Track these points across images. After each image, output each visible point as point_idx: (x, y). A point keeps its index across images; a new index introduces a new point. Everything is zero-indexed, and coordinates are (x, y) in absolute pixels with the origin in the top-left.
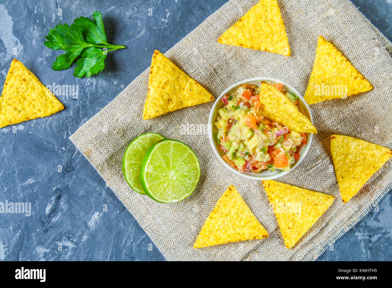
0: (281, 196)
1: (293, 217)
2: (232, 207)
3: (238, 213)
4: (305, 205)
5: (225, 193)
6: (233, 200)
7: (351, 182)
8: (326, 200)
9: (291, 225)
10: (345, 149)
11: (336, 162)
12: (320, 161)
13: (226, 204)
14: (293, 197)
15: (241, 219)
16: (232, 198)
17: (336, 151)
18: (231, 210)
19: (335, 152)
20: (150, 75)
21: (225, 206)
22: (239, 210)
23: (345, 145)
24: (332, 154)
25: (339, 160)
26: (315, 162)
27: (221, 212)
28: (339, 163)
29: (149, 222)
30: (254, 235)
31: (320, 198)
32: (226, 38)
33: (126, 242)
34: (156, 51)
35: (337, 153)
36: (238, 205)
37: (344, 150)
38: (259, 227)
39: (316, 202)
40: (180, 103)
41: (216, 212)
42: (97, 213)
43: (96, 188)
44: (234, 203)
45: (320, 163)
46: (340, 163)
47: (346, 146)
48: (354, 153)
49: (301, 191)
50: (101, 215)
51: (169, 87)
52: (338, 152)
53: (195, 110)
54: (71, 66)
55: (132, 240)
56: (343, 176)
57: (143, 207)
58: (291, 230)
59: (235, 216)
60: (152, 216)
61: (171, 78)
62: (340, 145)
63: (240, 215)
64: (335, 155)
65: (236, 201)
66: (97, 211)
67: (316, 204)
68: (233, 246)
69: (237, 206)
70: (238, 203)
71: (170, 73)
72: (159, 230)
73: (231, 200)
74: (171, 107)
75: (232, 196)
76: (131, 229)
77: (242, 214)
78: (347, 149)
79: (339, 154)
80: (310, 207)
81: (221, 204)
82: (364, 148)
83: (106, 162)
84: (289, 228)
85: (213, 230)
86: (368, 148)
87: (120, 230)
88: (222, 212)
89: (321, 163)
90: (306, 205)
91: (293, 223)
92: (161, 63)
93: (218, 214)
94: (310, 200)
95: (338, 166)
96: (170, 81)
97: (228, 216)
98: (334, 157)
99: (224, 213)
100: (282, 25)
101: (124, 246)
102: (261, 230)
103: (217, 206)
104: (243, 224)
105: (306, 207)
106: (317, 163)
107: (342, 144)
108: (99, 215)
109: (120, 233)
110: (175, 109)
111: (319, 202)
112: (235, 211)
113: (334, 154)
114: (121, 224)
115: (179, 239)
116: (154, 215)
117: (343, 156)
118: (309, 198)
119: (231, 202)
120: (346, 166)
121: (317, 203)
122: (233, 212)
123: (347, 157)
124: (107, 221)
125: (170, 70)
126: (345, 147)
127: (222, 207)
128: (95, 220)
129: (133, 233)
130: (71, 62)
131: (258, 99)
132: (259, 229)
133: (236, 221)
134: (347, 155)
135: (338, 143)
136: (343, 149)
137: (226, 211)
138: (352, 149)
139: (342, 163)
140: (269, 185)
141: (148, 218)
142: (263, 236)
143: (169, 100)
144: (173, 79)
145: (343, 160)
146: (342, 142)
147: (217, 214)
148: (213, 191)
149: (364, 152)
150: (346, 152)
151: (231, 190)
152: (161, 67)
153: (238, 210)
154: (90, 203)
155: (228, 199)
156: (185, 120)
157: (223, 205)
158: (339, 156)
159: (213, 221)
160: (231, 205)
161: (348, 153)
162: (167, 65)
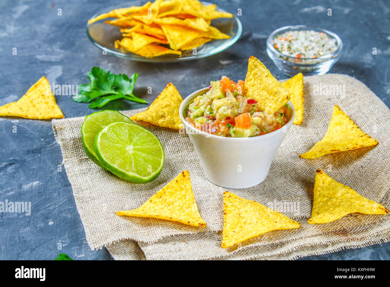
0: (239, 207)
2: (179, 199)
3: (182, 206)
4: (262, 218)
5: (176, 178)
6: (183, 192)
7: (325, 214)
9: (237, 230)
10: (331, 193)
11: (315, 202)
13: (173, 193)
14: (252, 209)
15: (184, 211)
17: (319, 191)
18: (176, 202)
19: (318, 193)
21: (171, 194)
22: (185, 205)
23: (331, 189)
24: (314, 194)
25: (320, 201)
27: (164, 199)
28: (319, 203)
30: (189, 221)
31: (284, 219)
33: (50, 206)
34: (171, 83)
35: (319, 194)
36: (186, 200)
37: (329, 194)
39: (276, 220)
40: (172, 122)
41: (159, 196)
42: (38, 182)
43: (51, 167)
44: (183, 196)
46: (321, 203)
47: (333, 189)
48: (339, 198)
50: (40, 184)
51: (167, 109)
52: (322, 193)
53: (185, 137)
54: (90, 102)
55: (56, 207)
56: (319, 212)
59: (178, 208)
61: (174, 104)
62: (326, 187)
64: (318, 195)
65: (185, 195)
66: (39, 181)
67: (276, 222)
70: (187, 198)
71: (175, 101)
73: (181, 191)
74: (161, 121)
75: (183, 186)
76: (63, 200)
77: (187, 209)
78: (333, 193)
79: (322, 195)
80: (268, 221)
81: (168, 190)
82: (353, 198)
83: (73, 140)
84: (234, 232)
86: (358, 199)
87: (51, 198)
88: (166, 200)
90: (264, 219)
91: (240, 229)
92: (170, 93)
93: (161, 200)
94: (270, 217)
95: (317, 205)
96: (171, 106)
97: (171, 206)
98: (315, 197)
101: (45, 208)
103: (163, 189)
105: (262, 221)
107: (328, 186)
108: (39, 183)
109: (49, 199)
110: (164, 125)
111: (280, 221)
112: (180, 204)
113: (316, 194)
114: (56, 195)
117: (326, 199)
118: (270, 215)
119: (180, 194)
120: (326, 207)
121: (278, 222)
122: (177, 204)
124: (42, 189)
125: (176, 99)
126: (331, 190)
127: (167, 194)
128: (32, 186)
129: (62, 203)
130: (90, 100)
134: (331, 198)
135: (323, 183)
136: (328, 192)
137: (170, 200)
138: (339, 195)
139: (323, 204)
140: (230, 196)
142: (200, 224)
143: (163, 116)
144: (175, 105)
145: (325, 202)
146: (329, 185)
147: (159, 199)
149: (353, 201)
150: (331, 196)
151: (184, 176)
152: (169, 95)
153: (183, 204)
154: (37, 175)
155: (178, 188)
156: (171, 142)
157: (170, 193)
158: (322, 197)
159: (152, 205)
160: (179, 196)
161: (332, 197)
162: (175, 96)
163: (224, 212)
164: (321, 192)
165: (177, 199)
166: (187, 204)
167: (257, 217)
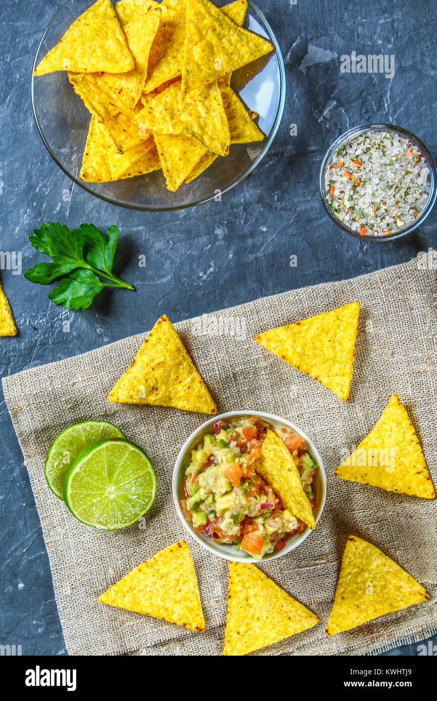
0: (247, 585)
1: (250, 621)
2: (174, 569)
3: (179, 580)
4: (273, 612)
5: (170, 547)
6: (180, 561)
7: (350, 610)
8: (306, 618)
9: (242, 629)
10: (364, 562)
11: (344, 573)
12: (323, 561)
13: (168, 562)
14: (262, 594)
15: (180, 590)
16: (178, 557)
17: (350, 558)
18: (170, 572)
19: (348, 560)
20: (144, 344)
21: (165, 563)
22: (182, 577)
23: (365, 556)
24: (343, 560)
25: (349, 573)
26: (315, 560)
27: (157, 569)
28: (347, 576)
29: (57, 538)
30: (185, 621)
31: (300, 612)
32: (269, 339)
33: (16, 550)
34: (165, 316)
35: (349, 562)
36: (184, 571)
37: (361, 563)
38: (197, 612)
39: (291, 615)
40: (167, 399)
41: (150, 566)
43: (11, 460)
44: (179, 565)
45: (321, 564)
46: (349, 577)
47: (367, 558)
48: (374, 572)
49: (277, 591)
51: (161, 370)
52: (352, 561)
53: (186, 416)
54: (51, 283)
55: (24, 551)
56: (344, 596)
57: (59, 514)
58: (239, 636)
59: (173, 583)
60: (64, 532)
61: (170, 360)
62: (359, 553)
63: (181, 585)
65: (182, 564)
67: (290, 618)
68: (152, 621)
69: (181, 571)
70: (185, 568)
71: (171, 352)
72: (65, 554)
73: (177, 559)
74: (152, 399)
75: (179, 555)
76: (30, 536)
77: (184, 584)
78: (367, 563)
79: (352, 564)
80: (280, 617)
81: (161, 559)
82: (390, 572)
83: (35, 432)
84: (238, 633)
85: (134, 588)
86: (395, 575)
87: (15, 530)
89: (323, 565)
90: (275, 612)
91: (247, 628)
92: (165, 334)
93: (152, 570)
94: (284, 609)
95: (344, 580)
96: (166, 364)
97: (164, 579)
98: (344, 565)
99: (160, 571)
100: (350, 356)
101: (11, 553)
102: (198, 618)
103: (154, 559)
104: (178, 599)
105: (273, 616)
106: (317, 562)
107: (361, 553)
109: (13, 533)
110: (157, 403)
111: (294, 616)
112: (176, 576)
113: (346, 561)
114: (21, 523)
115: (85, 579)
116: (68, 530)
117: (356, 570)
118: (283, 604)
119: (176, 562)
120: (355, 586)
121: (292, 617)
122: (172, 576)
123: (362, 573)
124: (4, 510)
125: (173, 349)
126: (364, 559)
127: (159, 563)
129: (31, 543)
131: (260, 447)
132: (198, 615)
133: (172, 590)
134: (363, 570)
135: (356, 549)
136: (360, 561)
137: (164, 571)
138: (373, 566)
139: (351, 578)
140: (238, 562)
141: (58, 531)
142: (197, 628)
143: (154, 389)
144: (171, 363)
145: (354, 575)
146: (363, 551)
147: (149, 568)
148: (160, 536)
149: (389, 577)
150: (363, 566)
151: (180, 546)
152: (163, 339)
153: (180, 577)
155: (173, 557)
156: (166, 424)
157: (163, 561)
158: (352, 567)
159: (141, 576)
160: (174, 566)
161: (365, 568)
162: (172, 341)
163: (229, 594)
164: (352, 559)
165: (172, 569)
166: (185, 576)
167: (268, 609)
